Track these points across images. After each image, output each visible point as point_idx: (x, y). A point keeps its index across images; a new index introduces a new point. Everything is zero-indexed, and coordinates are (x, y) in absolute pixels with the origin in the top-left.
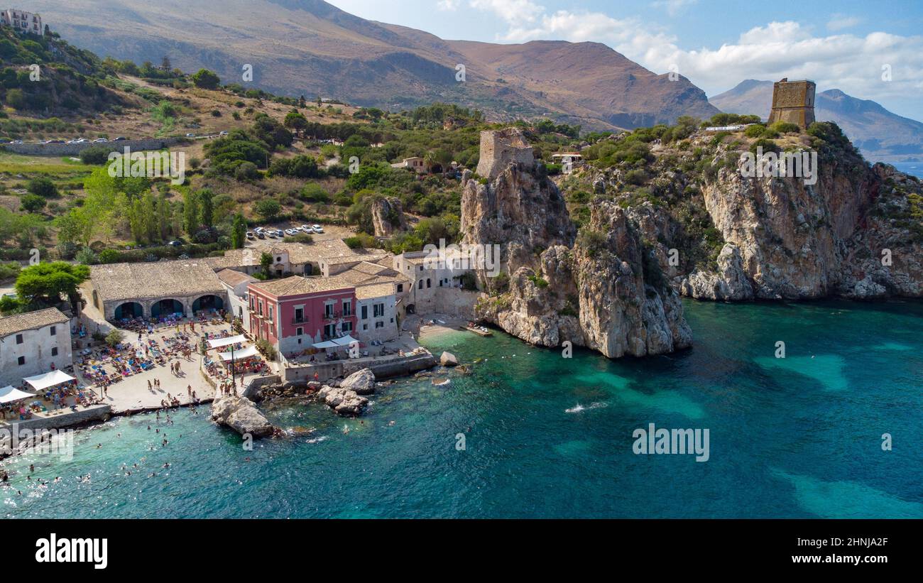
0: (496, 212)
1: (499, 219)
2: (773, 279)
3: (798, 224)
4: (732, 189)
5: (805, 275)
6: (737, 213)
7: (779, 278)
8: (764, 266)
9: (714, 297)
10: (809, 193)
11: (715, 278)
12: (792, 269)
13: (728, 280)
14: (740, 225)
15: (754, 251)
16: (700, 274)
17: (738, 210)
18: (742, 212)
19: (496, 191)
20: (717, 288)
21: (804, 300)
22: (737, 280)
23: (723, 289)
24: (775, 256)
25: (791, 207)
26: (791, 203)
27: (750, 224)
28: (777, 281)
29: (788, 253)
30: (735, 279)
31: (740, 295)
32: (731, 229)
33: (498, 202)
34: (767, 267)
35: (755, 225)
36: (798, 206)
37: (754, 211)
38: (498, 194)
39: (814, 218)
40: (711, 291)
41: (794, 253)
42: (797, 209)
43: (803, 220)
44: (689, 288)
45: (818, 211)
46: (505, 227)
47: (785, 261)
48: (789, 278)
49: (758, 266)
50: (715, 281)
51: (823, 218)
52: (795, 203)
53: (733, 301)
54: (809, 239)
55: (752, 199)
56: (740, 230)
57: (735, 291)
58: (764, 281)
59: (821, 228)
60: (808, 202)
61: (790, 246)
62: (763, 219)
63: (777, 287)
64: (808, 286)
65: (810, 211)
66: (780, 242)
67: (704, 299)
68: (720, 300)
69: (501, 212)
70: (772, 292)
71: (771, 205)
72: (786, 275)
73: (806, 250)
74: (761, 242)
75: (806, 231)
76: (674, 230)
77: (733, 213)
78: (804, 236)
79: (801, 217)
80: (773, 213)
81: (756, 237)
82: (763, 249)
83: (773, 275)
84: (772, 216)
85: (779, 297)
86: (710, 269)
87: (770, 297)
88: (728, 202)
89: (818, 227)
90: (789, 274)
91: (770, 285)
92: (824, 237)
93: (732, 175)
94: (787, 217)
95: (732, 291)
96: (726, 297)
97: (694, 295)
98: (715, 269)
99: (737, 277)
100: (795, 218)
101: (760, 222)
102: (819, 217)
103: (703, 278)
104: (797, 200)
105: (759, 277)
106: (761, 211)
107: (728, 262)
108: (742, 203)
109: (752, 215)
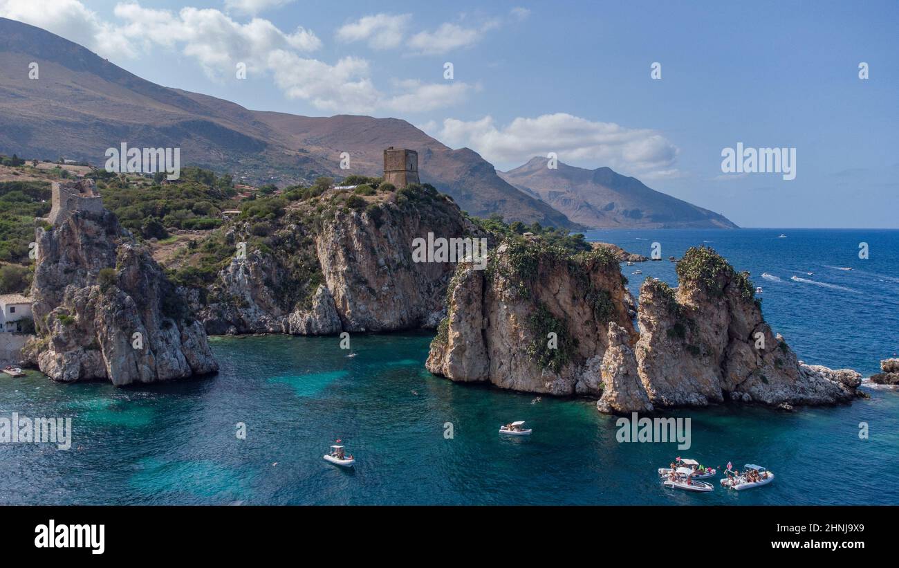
0: (59, 257)
1: (60, 264)
2: (359, 315)
3: (379, 266)
4: (329, 238)
5: (386, 310)
6: (333, 257)
7: (365, 313)
8: (352, 304)
9: (305, 332)
10: (388, 241)
11: (307, 316)
12: (375, 306)
13: (318, 317)
14: (336, 269)
15: (345, 291)
16: (297, 312)
17: (334, 256)
18: (336, 257)
19: (58, 238)
20: (309, 324)
21: (385, 332)
22: (325, 317)
23: (313, 325)
24: (361, 295)
25: (373, 252)
26: (373, 250)
27: (342, 268)
28: (363, 317)
29: (372, 291)
30: (323, 315)
31: (327, 330)
32: (330, 273)
33: (62, 247)
34: (355, 304)
35: (345, 269)
36: (379, 251)
37: (344, 256)
38: (60, 240)
39: (394, 261)
40: (302, 327)
41: (377, 291)
42: (378, 254)
43: (383, 263)
44: (287, 325)
45: (396, 256)
46: (67, 271)
47: (369, 298)
48: (373, 313)
49: (348, 303)
50: (307, 318)
51: (401, 262)
52: (376, 249)
53: (319, 334)
54: (388, 279)
55: (344, 246)
56: (336, 273)
57: (323, 326)
58: (353, 316)
59: (399, 270)
60: (387, 248)
61: (374, 286)
62: (352, 263)
63: (363, 321)
64: (389, 320)
65: (390, 256)
66: (366, 282)
67: (297, 334)
68: (310, 335)
69: (63, 257)
70: (358, 326)
71: (358, 251)
72: (370, 311)
73: (385, 288)
74: (350, 282)
75: (385, 272)
76: (282, 275)
77: (330, 259)
78: (383, 277)
79: (382, 261)
80: (360, 257)
81: (346, 279)
82: (351, 289)
83: (359, 310)
84: (359, 261)
85: (363, 329)
86: (306, 308)
87: (356, 330)
88: (327, 249)
89: (397, 269)
90: (373, 310)
91: (357, 320)
92: (402, 277)
93: (330, 226)
94: (370, 261)
95: (320, 326)
96: (315, 331)
97: (291, 332)
98: (310, 308)
99: (325, 314)
100: (377, 261)
101: (349, 265)
102: (398, 261)
103: (298, 316)
104: (378, 246)
105: (348, 313)
106: (351, 256)
107: (318, 300)
108: (336, 250)
109: (343, 259)
